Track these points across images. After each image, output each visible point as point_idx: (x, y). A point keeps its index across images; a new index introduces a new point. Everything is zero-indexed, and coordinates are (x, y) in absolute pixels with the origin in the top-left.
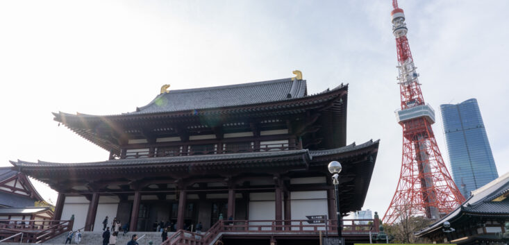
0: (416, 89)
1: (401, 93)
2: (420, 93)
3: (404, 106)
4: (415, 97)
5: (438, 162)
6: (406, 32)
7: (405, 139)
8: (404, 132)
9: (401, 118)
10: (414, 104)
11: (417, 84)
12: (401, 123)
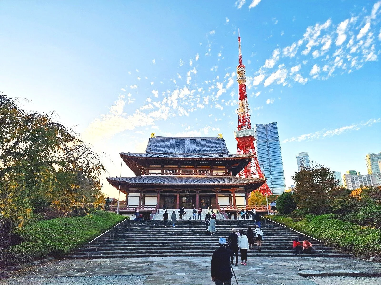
0: (248, 118)
1: (239, 120)
2: (249, 121)
3: (239, 128)
4: (247, 123)
5: (256, 164)
6: (245, 81)
7: (238, 149)
8: (238, 144)
9: (237, 135)
10: (245, 128)
11: (248, 115)
12: (237, 139)
